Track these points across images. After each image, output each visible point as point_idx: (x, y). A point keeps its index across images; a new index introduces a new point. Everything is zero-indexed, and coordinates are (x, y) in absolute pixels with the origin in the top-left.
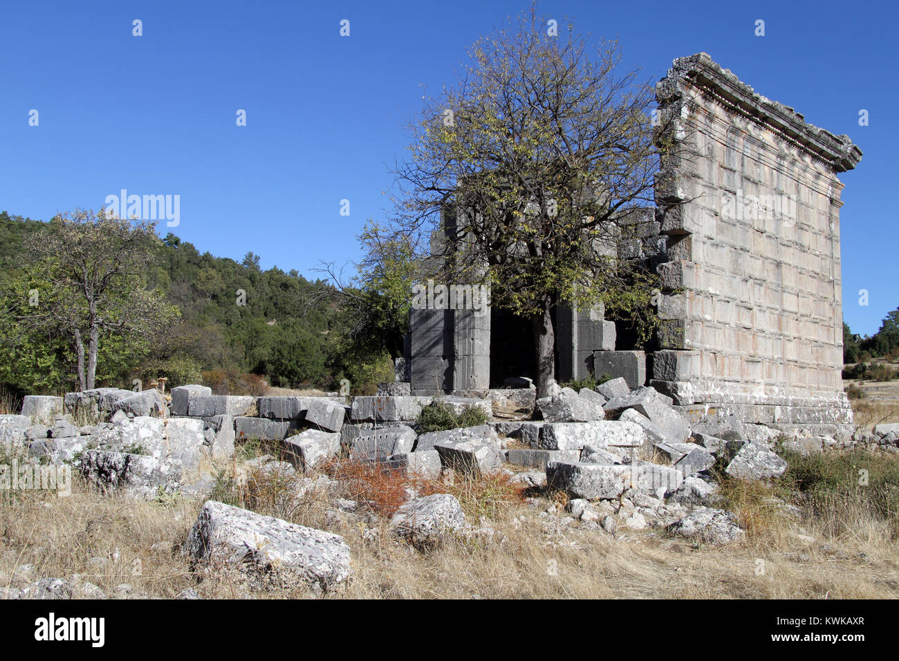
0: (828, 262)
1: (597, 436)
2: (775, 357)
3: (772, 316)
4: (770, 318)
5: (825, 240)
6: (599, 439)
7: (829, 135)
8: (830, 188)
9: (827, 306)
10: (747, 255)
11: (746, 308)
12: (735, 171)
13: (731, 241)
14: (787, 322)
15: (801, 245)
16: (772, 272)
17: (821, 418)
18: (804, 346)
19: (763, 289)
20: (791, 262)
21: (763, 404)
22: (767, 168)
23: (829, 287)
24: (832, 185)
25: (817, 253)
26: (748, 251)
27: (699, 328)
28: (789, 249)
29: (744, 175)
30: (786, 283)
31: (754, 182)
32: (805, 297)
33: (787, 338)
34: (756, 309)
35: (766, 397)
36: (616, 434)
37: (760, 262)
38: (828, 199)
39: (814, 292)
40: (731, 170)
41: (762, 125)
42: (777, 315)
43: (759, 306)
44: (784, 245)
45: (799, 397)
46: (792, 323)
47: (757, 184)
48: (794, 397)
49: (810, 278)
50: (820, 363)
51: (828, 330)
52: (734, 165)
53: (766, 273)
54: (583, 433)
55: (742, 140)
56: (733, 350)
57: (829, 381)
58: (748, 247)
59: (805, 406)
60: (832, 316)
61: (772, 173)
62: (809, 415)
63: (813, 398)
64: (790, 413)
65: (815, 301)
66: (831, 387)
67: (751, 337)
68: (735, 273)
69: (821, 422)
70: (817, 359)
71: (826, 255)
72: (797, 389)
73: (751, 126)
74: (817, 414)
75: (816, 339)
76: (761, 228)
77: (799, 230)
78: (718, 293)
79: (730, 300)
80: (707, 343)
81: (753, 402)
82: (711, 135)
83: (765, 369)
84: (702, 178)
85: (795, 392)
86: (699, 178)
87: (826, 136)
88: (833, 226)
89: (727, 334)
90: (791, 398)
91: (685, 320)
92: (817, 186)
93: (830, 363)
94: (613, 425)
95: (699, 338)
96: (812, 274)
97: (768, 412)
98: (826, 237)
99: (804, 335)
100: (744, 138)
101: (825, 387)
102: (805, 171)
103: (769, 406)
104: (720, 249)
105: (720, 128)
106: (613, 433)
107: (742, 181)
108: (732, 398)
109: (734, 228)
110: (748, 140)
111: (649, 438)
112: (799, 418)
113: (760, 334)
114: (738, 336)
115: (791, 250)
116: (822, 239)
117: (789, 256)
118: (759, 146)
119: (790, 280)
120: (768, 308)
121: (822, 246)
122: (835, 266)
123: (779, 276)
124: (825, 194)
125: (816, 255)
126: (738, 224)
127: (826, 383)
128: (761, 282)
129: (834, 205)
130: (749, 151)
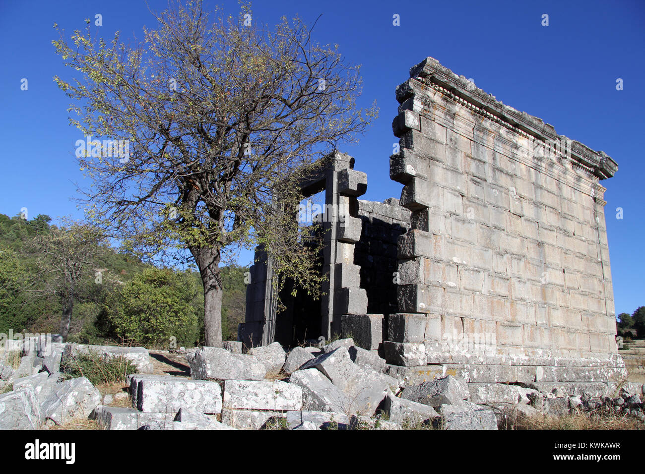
0: (595, 247)
1: (202, 399)
2: (539, 323)
3: (534, 287)
4: (532, 289)
5: (590, 229)
6: (205, 402)
7: (582, 146)
8: (593, 190)
9: (596, 282)
10: (502, 234)
11: (501, 278)
12: (484, 162)
13: (483, 220)
14: (552, 292)
15: (565, 231)
16: (533, 250)
17: (592, 376)
18: (572, 315)
19: (522, 264)
20: (554, 243)
21: (523, 365)
22: (523, 166)
23: (598, 268)
24: (594, 188)
25: (583, 238)
26: (504, 230)
27: (439, 294)
28: (552, 232)
29: (496, 167)
30: (549, 260)
31: (507, 174)
32: (571, 273)
33: (552, 307)
34: (513, 280)
35: (527, 358)
36: (261, 396)
37: (518, 240)
38: (591, 198)
39: (582, 269)
40: (480, 161)
41: (514, 131)
42: (540, 286)
43: (518, 278)
44: (546, 229)
45: (567, 358)
46: (558, 294)
47: (511, 176)
48: (560, 358)
49: (577, 258)
50: (591, 328)
51: (599, 302)
52: (484, 157)
53: (525, 250)
54: (182, 395)
55: (492, 139)
56: (486, 315)
57: (602, 344)
58: (503, 226)
59: (574, 366)
60: (602, 290)
61: (529, 171)
62: (578, 374)
63: (583, 359)
64: (555, 373)
65: (583, 277)
66: (605, 350)
67: (508, 304)
68: (487, 247)
69: (592, 380)
70: (588, 326)
71: (593, 241)
72: (565, 351)
73: (503, 131)
74: (587, 373)
75: (586, 308)
76: (518, 212)
77: (563, 219)
78: (465, 262)
79: (479, 270)
80: (450, 308)
81: (510, 363)
82: (454, 130)
83: (526, 334)
84: (442, 162)
85: (562, 353)
86: (437, 161)
87: (581, 147)
88: (598, 219)
89: (477, 300)
90: (556, 359)
91: (418, 285)
92: (579, 187)
93: (602, 329)
94: (258, 386)
95: (439, 302)
96: (578, 255)
97: (528, 372)
98: (591, 227)
99: (572, 304)
100: (494, 138)
101: (598, 349)
102: (565, 173)
103: (530, 367)
104: (466, 225)
105: (464, 126)
106: (256, 395)
107: (494, 171)
108: (482, 360)
109: (485, 210)
110: (498, 140)
111: (314, 402)
112: (565, 376)
113: (519, 302)
114: (492, 303)
115: (555, 234)
116: (587, 229)
117: (550, 238)
118: (512, 147)
119: (554, 257)
120: (529, 280)
121: (588, 233)
122: (603, 251)
123: (542, 254)
124: (588, 194)
125: (582, 240)
126: (490, 207)
127: (599, 346)
128: (520, 257)
129: (598, 203)
130: (502, 149)
